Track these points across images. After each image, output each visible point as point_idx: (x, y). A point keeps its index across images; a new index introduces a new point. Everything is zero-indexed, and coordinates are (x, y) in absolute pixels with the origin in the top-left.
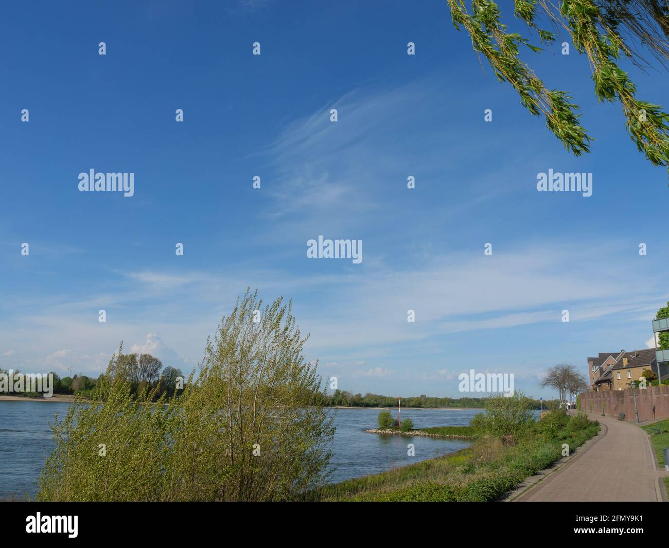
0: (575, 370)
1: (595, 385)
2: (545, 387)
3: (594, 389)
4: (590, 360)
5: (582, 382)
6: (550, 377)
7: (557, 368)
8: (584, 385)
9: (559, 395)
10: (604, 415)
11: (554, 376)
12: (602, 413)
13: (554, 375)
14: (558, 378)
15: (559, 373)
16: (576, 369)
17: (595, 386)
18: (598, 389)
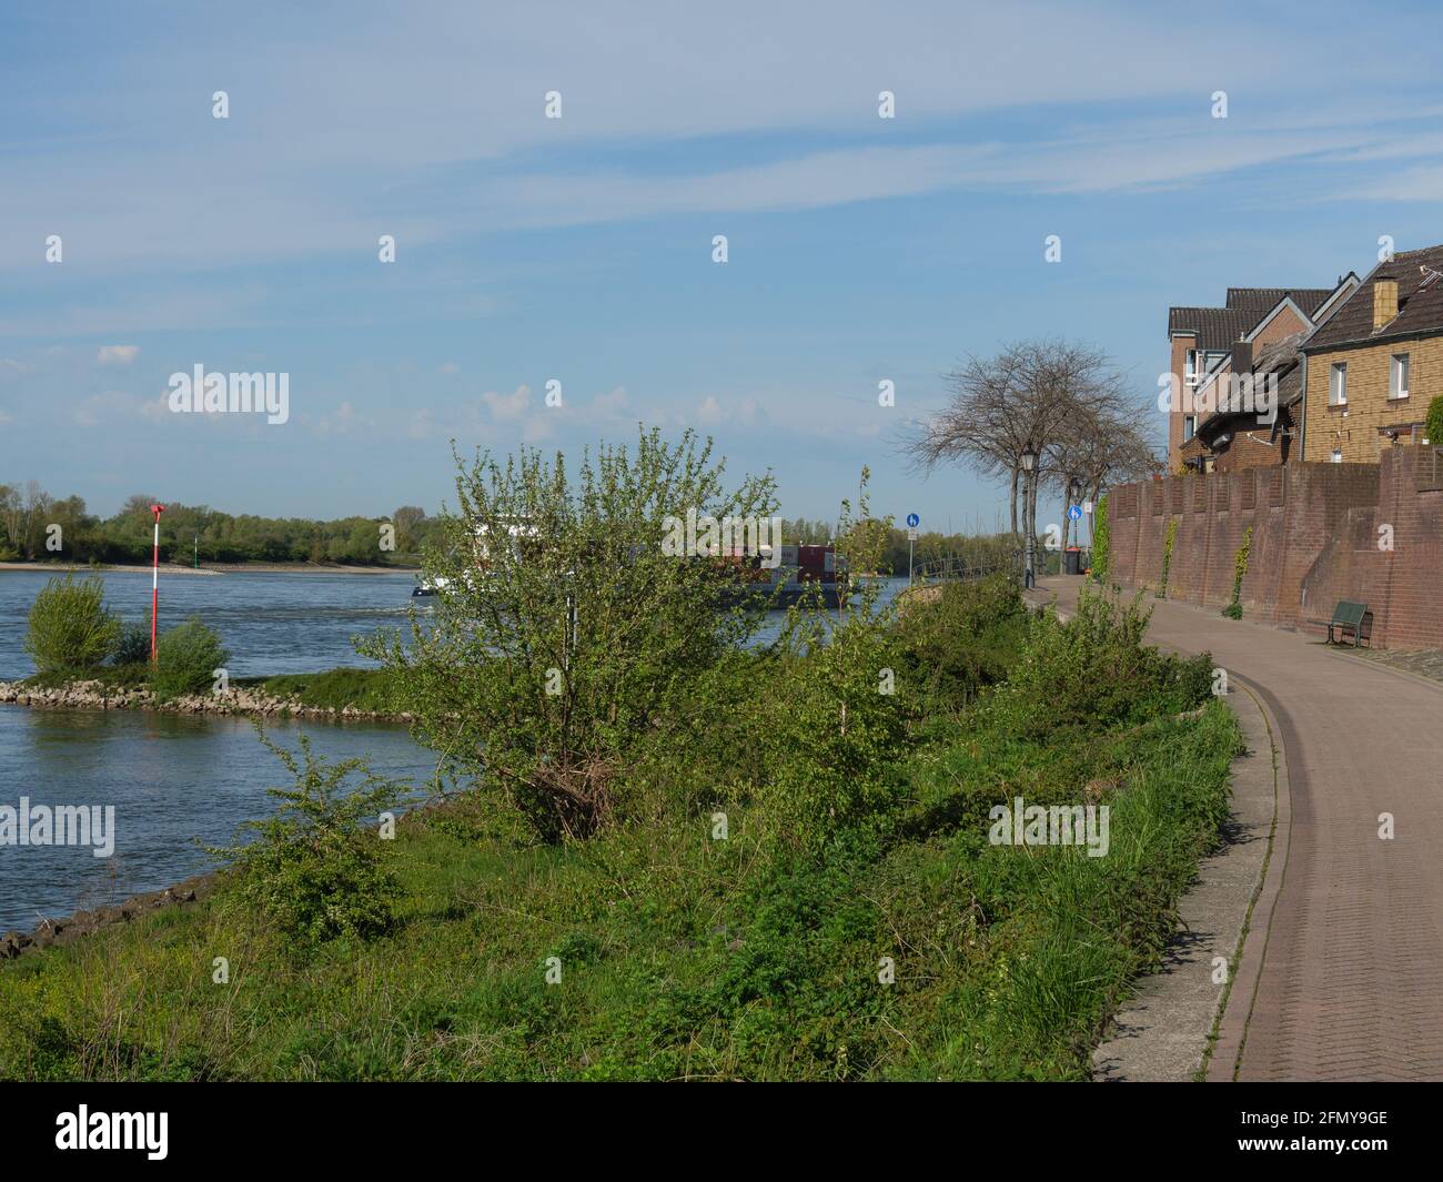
0: (1096, 377)
1: (1198, 443)
2: (943, 461)
3: (1191, 466)
4: (1181, 320)
5: (1129, 442)
6: (971, 406)
7: (1009, 365)
8: (1137, 455)
9: (1009, 502)
10: (1235, 613)
11: (993, 405)
12: (1228, 602)
13: (990, 397)
14: (1011, 415)
15: (1020, 388)
16: (1104, 370)
17: (1199, 449)
18: (1209, 465)
